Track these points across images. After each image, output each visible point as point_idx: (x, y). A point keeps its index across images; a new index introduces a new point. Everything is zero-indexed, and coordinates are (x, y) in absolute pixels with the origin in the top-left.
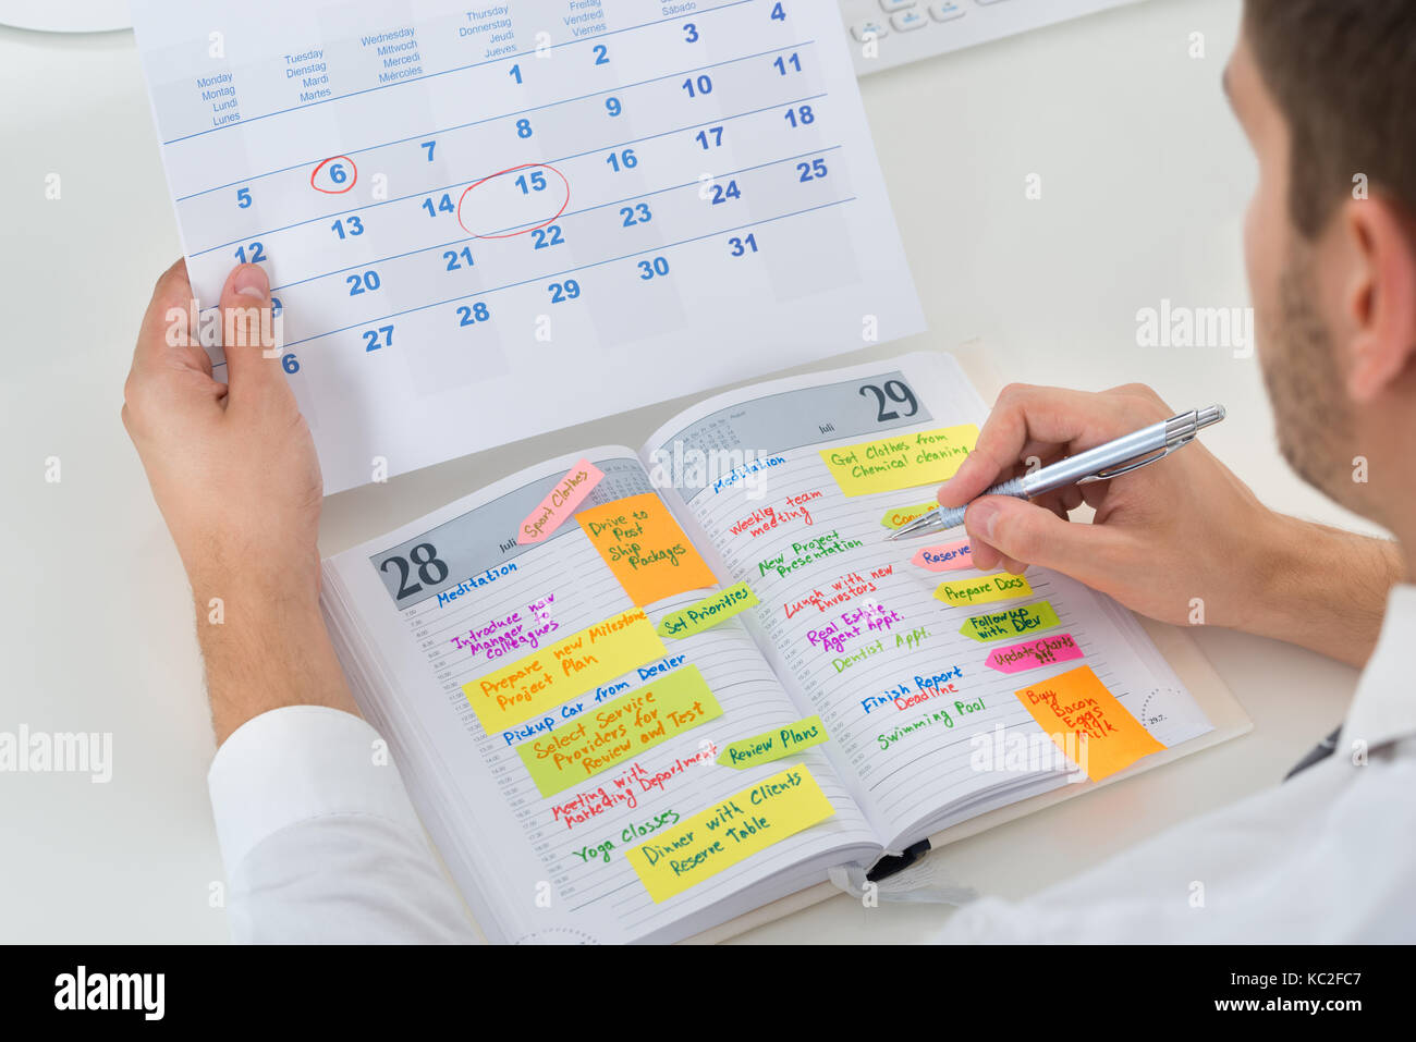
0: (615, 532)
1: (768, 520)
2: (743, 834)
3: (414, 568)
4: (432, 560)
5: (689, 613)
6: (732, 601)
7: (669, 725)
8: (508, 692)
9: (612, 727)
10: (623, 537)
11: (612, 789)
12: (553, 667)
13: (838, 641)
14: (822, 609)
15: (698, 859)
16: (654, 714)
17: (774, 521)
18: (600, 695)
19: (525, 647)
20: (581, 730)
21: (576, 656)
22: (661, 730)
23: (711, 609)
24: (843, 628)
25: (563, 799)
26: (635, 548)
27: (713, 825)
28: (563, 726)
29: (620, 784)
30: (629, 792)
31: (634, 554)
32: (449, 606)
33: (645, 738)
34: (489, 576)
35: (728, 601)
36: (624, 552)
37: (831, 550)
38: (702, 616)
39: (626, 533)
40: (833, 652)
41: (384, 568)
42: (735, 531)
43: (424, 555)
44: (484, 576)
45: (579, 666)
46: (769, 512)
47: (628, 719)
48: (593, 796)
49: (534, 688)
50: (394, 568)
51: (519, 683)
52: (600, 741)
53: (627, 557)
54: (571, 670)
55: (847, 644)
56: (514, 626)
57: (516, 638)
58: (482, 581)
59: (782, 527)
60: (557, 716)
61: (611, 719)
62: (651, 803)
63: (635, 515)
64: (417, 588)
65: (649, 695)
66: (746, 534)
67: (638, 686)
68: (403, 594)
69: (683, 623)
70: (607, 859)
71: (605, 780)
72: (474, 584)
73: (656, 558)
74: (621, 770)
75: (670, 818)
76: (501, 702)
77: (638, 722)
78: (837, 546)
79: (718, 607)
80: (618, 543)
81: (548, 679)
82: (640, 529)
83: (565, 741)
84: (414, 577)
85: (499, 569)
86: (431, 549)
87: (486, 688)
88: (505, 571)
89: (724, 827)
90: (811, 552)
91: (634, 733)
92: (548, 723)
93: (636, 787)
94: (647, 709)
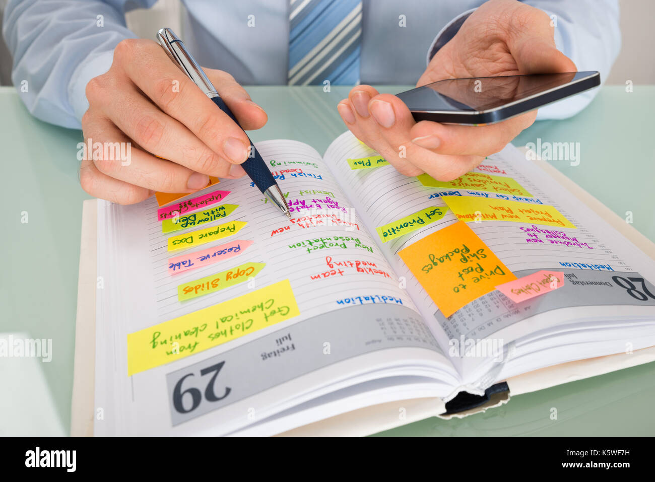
0: (482, 270)
1: (362, 267)
5: (424, 222)
6: (391, 231)
10: (475, 266)
17: (358, 265)
19: (541, 228)
21: (504, 213)
23: (407, 226)
24: (323, 205)
26: (465, 260)
31: (466, 255)
35: (394, 231)
36: (474, 255)
37: (317, 241)
38: (414, 221)
39: (472, 270)
45: (502, 209)
46: (360, 270)
53: (471, 252)
55: (323, 198)
57: (548, 234)
63: (464, 287)
69: (428, 216)
72: (590, 267)
73: (447, 256)
76: (549, 215)
78: (311, 243)
79: (401, 227)
80: (479, 262)
81: (521, 212)
82: (461, 276)
87: (561, 223)
90: (333, 241)
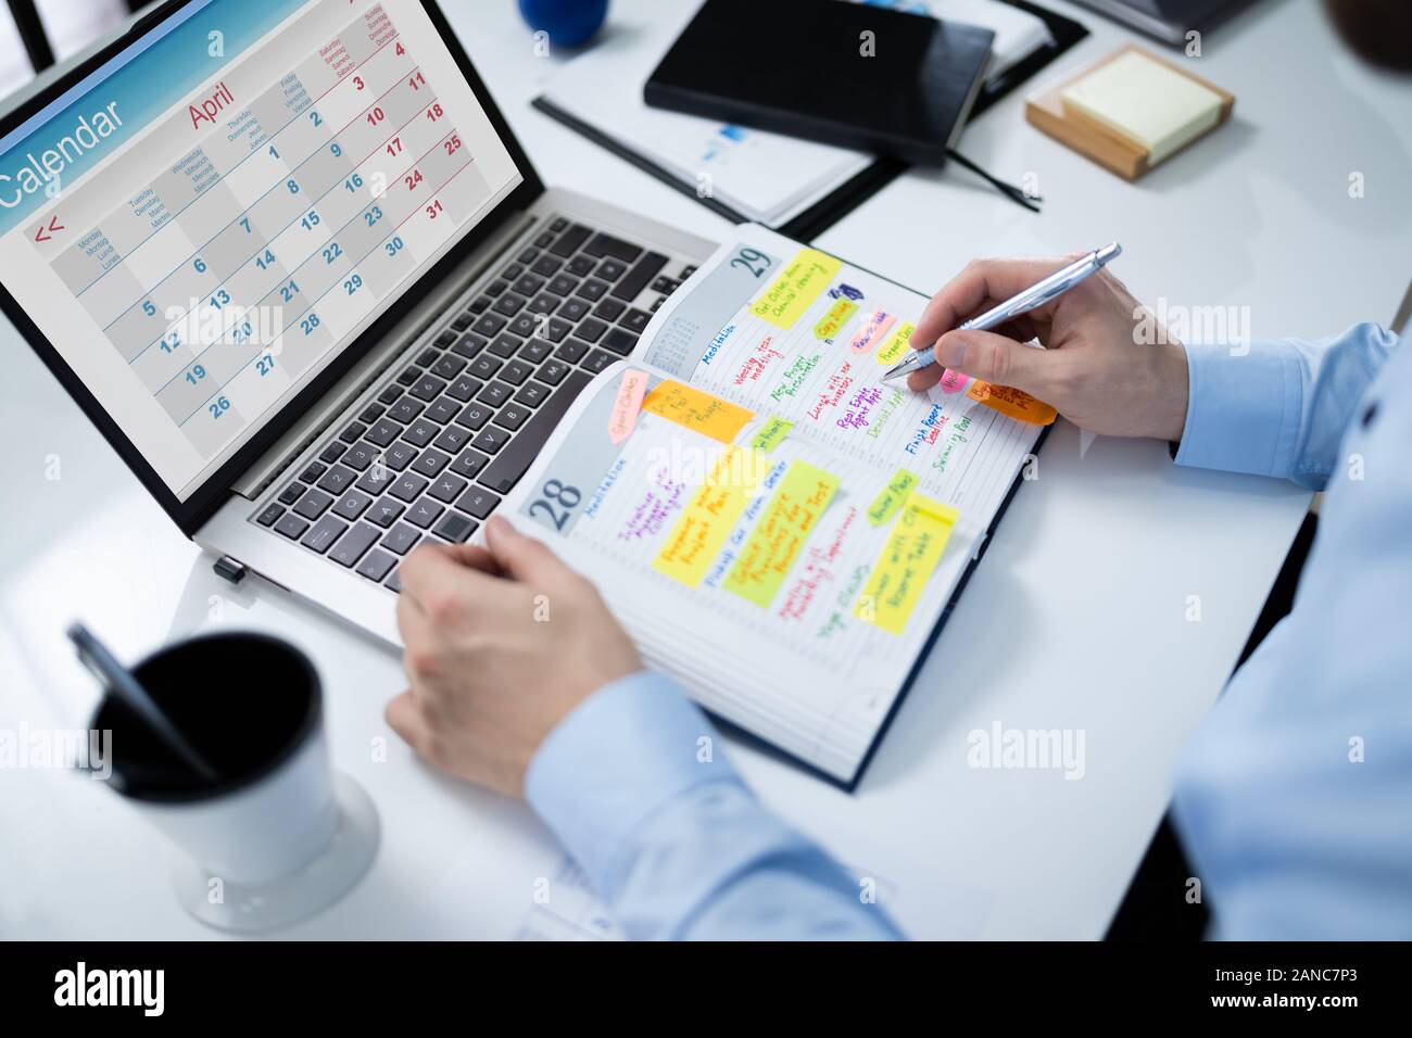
1: (756, 366)
2: (920, 552)
3: (554, 503)
4: (562, 490)
7: (812, 509)
8: (685, 550)
9: (775, 533)
11: (808, 576)
12: (703, 514)
13: (860, 419)
14: (834, 404)
15: (903, 587)
16: (797, 507)
17: (760, 365)
18: (750, 515)
19: (673, 513)
20: (756, 547)
21: (713, 498)
22: (809, 517)
24: (856, 410)
25: (780, 602)
27: (895, 559)
28: (741, 551)
29: (810, 568)
30: (821, 570)
32: (598, 514)
33: (803, 527)
34: (611, 478)
37: (808, 368)
40: (862, 427)
41: (532, 514)
42: (738, 382)
43: (553, 489)
44: (607, 480)
45: (720, 504)
46: (753, 361)
47: (782, 521)
48: (799, 588)
49: (701, 536)
50: (538, 510)
51: (688, 539)
52: (775, 546)
53: (693, 418)
54: (717, 509)
55: (867, 418)
56: (654, 502)
57: (662, 509)
58: (608, 484)
59: (769, 367)
60: (731, 547)
61: (770, 528)
62: (842, 568)
64: (566, 516)
65: (784, 497)
66: (748, 380)
67: (772, 496)
68: (560, 525)
70: (842, 626)
71: (797, 572)
72: (604, 489)
74: (802, 557)
75: (862, 572)
76: (686, 560)
77: (791, 519)
80: (680, 412)
81: (706, 525)
83: (750, 562)
84: (559, 510)
85: (614, 469)
86: (556, 483)
87: (668, 556)
88: (619, 468)
89: (903, 557)
90: (798, 374)
91: (794, 528)
92: (729, 556)
93: (824, 565)
94: (789, 506)
